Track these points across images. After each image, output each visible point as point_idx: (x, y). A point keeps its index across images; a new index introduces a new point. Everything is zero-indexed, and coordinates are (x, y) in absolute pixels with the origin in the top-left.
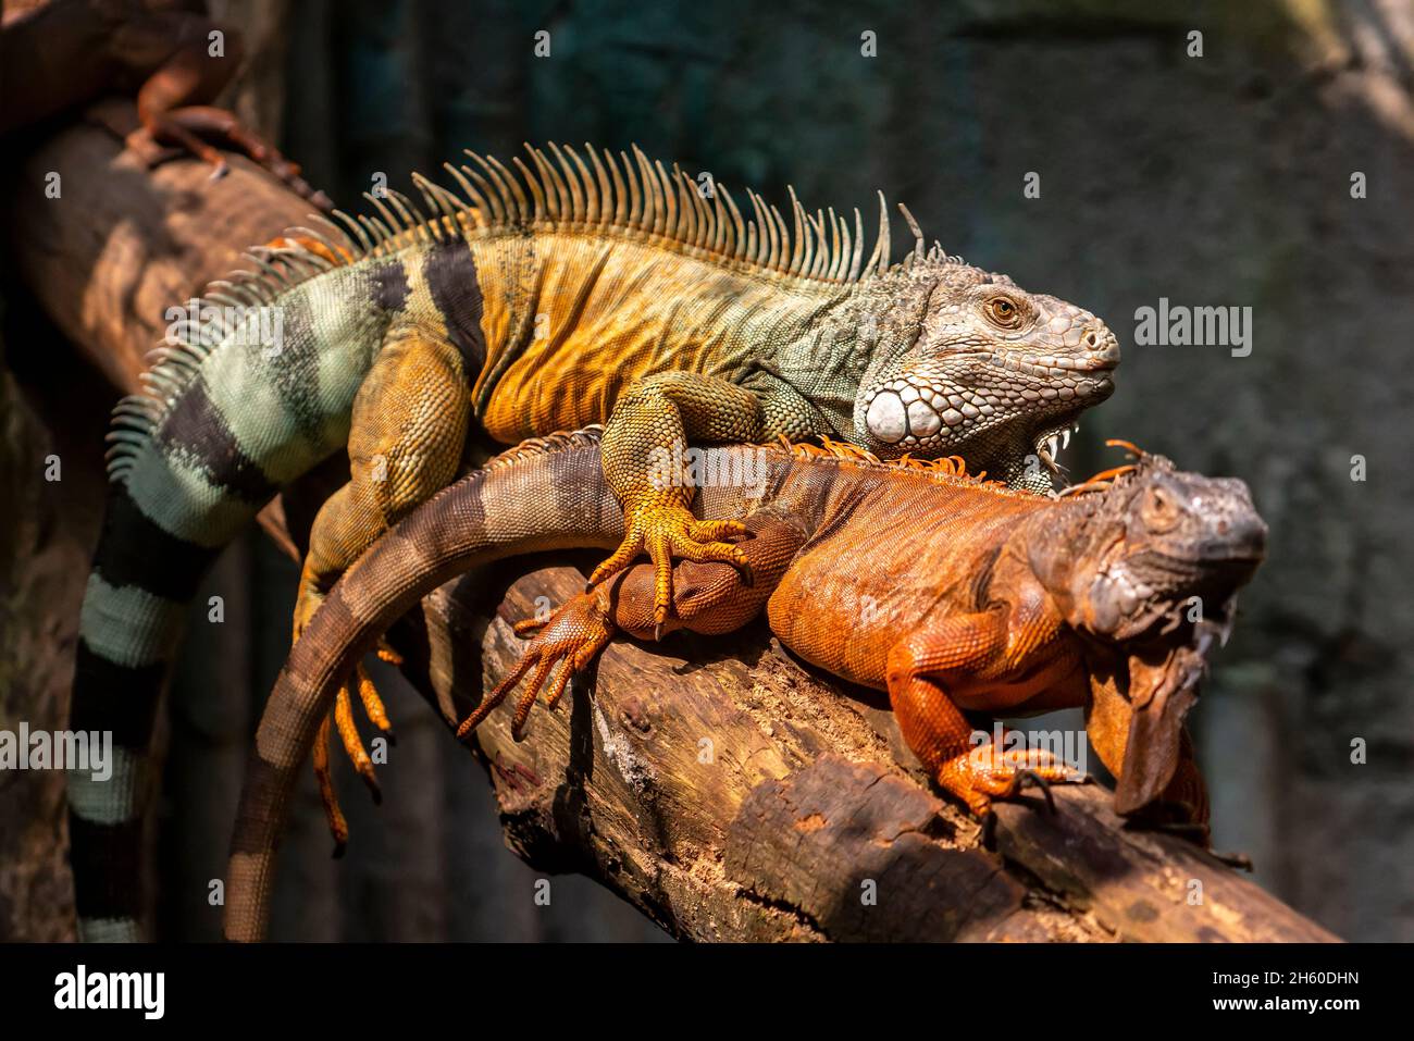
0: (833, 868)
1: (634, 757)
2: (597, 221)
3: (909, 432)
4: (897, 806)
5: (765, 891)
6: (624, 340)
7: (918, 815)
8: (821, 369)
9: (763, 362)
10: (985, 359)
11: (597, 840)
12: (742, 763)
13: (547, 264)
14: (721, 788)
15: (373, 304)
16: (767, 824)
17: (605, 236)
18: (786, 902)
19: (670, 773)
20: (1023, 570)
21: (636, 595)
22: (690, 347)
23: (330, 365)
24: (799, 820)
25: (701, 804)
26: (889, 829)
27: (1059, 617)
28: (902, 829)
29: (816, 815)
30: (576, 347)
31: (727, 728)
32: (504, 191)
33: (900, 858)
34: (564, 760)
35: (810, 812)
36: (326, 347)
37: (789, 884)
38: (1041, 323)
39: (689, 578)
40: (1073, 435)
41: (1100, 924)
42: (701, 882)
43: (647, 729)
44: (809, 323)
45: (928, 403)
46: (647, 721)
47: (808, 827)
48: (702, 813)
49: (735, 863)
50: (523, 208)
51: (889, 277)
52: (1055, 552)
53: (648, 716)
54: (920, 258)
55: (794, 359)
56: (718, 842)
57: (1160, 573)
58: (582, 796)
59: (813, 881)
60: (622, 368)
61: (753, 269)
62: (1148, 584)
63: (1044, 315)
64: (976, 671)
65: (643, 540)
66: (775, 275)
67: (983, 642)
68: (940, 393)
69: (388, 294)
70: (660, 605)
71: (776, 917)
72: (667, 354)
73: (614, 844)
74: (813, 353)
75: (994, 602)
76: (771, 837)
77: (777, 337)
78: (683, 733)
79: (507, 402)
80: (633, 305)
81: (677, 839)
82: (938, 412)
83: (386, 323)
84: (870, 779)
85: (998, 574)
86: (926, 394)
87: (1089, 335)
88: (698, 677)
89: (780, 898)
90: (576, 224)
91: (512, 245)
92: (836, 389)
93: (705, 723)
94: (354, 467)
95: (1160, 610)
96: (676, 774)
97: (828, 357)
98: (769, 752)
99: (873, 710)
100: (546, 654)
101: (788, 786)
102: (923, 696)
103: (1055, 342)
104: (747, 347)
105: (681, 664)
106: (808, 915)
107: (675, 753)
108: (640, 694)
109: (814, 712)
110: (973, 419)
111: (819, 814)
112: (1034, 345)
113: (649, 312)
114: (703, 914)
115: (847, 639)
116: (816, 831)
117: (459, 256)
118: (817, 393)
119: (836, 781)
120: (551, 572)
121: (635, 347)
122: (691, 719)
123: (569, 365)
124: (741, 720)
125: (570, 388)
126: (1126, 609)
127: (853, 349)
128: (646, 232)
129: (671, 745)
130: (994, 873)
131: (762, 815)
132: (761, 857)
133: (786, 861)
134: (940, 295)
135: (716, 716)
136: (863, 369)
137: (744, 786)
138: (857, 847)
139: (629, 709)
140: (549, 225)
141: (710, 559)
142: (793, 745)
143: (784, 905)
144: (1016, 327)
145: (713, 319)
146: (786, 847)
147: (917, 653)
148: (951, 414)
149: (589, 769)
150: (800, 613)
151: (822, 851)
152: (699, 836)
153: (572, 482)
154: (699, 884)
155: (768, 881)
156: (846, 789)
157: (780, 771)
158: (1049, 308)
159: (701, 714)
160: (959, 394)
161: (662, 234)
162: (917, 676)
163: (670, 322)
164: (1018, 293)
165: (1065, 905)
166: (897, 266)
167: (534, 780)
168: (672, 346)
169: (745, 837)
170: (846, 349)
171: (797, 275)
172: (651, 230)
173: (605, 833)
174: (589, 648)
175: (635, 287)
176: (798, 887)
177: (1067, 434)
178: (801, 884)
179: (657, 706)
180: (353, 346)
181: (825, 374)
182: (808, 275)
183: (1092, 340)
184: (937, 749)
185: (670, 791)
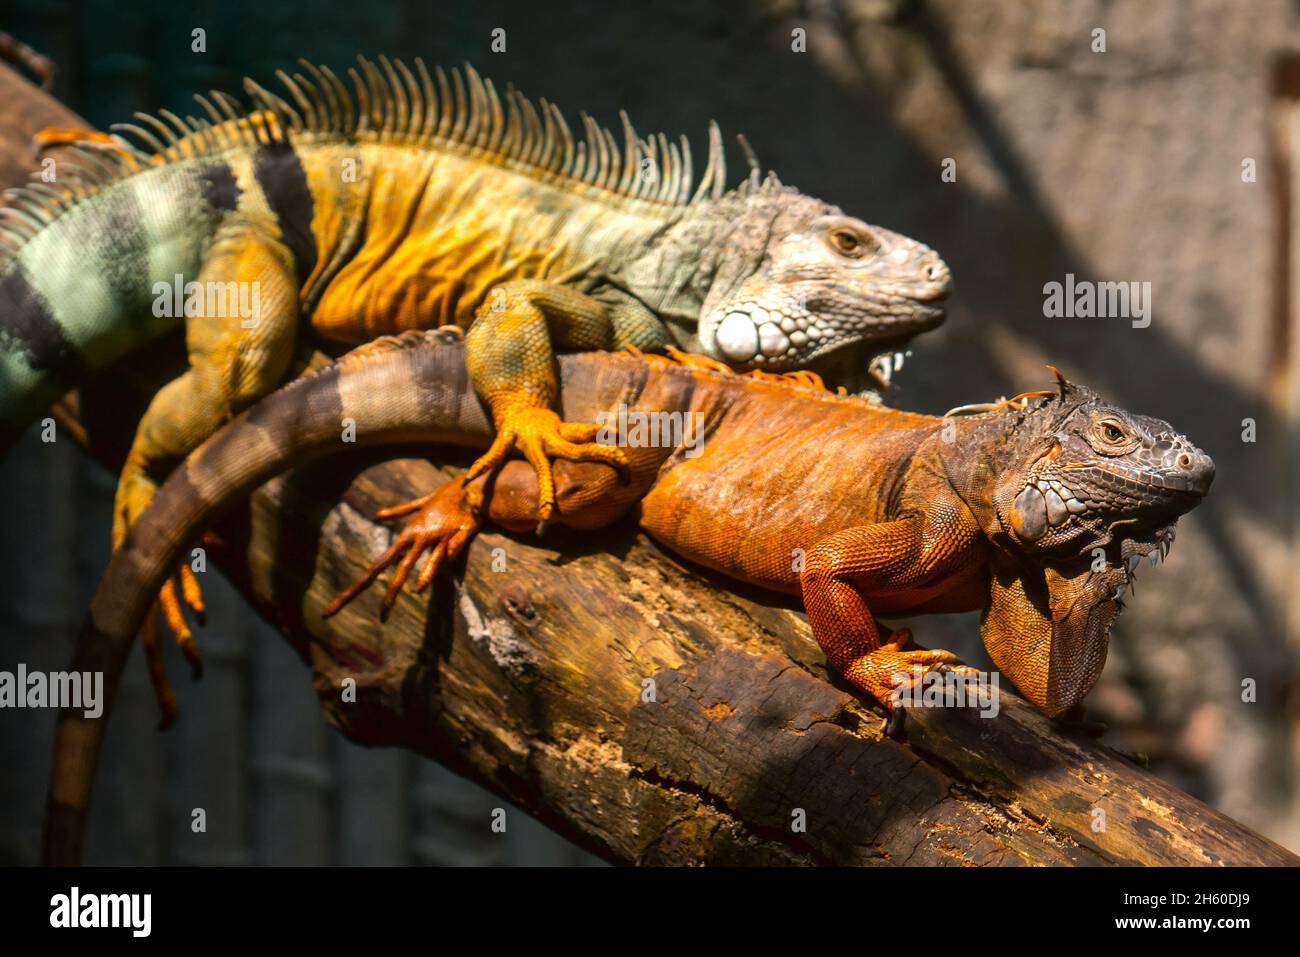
0: (745, 754)
1: (516, 642)
2: (420, 132)
3: (759, 351)
4: (805, 698)
5: (668, 773)
6: (467, 248)
7: (828, 707)
8: (667, 287)
9: (613, 277)
10: (832, 287)
11: (446, 716)
12: (633, 651)
13: (377, 173)
14: (612, 674)
15: (204, 203)
16: (671, 710)
17: (428, 147)
18: (693, 784)
19: (556, 659)
20: (938, 483)
21: (514, 489)
22: (535, 259)
23: (161, 257)
24: (706, 707)
25: (589, 688)
26: (801, 720)
27: (974, 527)
28: (814, 719)
29: (722, 703)
30: (415, 254)
31: (613, 618)
32: (333, 101)
33: (816, 746)
34: (416, 641)
35: (716, 700)
36: (157, 241)
37: (696, 768)
38: (883, 255)
39: (571, 476)
40: (906, 359)
41: (1025, 812)
42: (584, 761)
43: (531, 617)
44: (651, 242)
45: (778, 325)
46: (532, 609)
47: (715, 715)
48: (589, 697)
49: (635, 745)
50: (349, 117)
51: (725, 203)
52: (973, 467)
53: (534, 604)
54: (755, 186)
55: (642, 275)
56: (604, 724)
57: (1099, 491)
58: (435, 676)
59: (724, 766)
60: (466, 276)
61: (581, 187)
62: (1081, 501)
63: (886, 247)
64: (892, 575)
65: (516, 438)
66: (604, 194)
67: (901, 549)
68: (789, 317)
69: (219, 192)
70: (547, 503)
71: (677, 798)
72: (510, 265)
73: (469, 721)
74: (660, 270)
75: (906, 511)
76: (676, 722)
77: (622, 253)
78: (567, 622)
79: (339, 303)
80: (469, 215)
81: (556, 720)
82: (787, 334)
83: (217, 222)
84: (774, 671)
85: (910, 484)
86: (777, 317)
87: (927, 267)
88: (576, 567)
89: (685, 779)
90: (402, 134)
91: (337, 151)
92: (680, 307)
93: (591, 613)
94: (193, 359)
95: (1089, 525)
96: (561, 660)
97: (672, 277)
98: (660, 642)
99: (757, 606)
100: (419, 542)
101: (690, 676)
102: (840, 596)
103: (895, 273)
104: (589, 262)
105: (555, 556)
106: (716, 797)
107: (560, 639)
108: (523, 583)
109: (692, 606)
110: (817, 341)
111: (726, 703)
112: (877, 275)
113: (488, 223)
114: (584, 792)
115: (743, 539)
116: (725, 719)
117: (286, 161)
118: (664, 309)
119: (738, 672)
120: (403, 464)
121: (477, 256)
122: (576, 609)
123: (412, 269)
124: (627, 611)
125: (412, 292)
126: (1053, 520)
127: (697, 270)
128: (469, 144)
129: (555, 631)
130: (917, 762)
131: (666, 701)
132: (665, 741)
133: (693, 745)
134: (785, 224)
135: (600, 606)
136: (707, 289)
137: (637, 674)
138: (769, 736)
139: (514, 597)
140: (372, 135)
141: (587, 459)
142: (681, 635)
143: (687, 786)
144: (858, 257)
145: (554, 232)
146: (692, 732)
147: (834, 556)
148: (798, 337)
149: (446, 651)
150: (688, 513)
151: (732, 738)
152: (583, 718)
153: (433, 378)
154: (583, 764)
155: (669, 762)
156: (751, 681)
157: (675, 662)
158: (890, 241)
159: (585, 604)
160: (805, 318)
161: (485, 147)
162: (837, 577)
163: (511, 234)
164: (859, 226)
165: (986, 795)
166: (732, 193)
167: (376, 659)
168: (516, 256)
169: (647, 721)
170: (691, 269)
171: (626, 195)
172: (474, 143)
173: (457, 711)
174: (460, 537)
175: (468, 199)
176: (706, 771)
177: (899, 358)
178: (709, 767)
179: (541, 596)
180: (184, 241)
181: (672, 292)
182: (637, 197)
183: (930, 272)
184: (849, 646)
185: (555, 675)
